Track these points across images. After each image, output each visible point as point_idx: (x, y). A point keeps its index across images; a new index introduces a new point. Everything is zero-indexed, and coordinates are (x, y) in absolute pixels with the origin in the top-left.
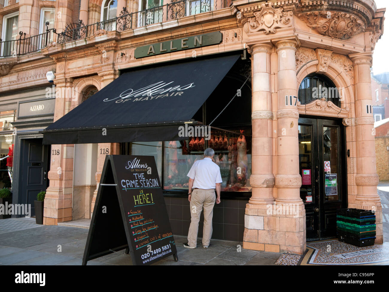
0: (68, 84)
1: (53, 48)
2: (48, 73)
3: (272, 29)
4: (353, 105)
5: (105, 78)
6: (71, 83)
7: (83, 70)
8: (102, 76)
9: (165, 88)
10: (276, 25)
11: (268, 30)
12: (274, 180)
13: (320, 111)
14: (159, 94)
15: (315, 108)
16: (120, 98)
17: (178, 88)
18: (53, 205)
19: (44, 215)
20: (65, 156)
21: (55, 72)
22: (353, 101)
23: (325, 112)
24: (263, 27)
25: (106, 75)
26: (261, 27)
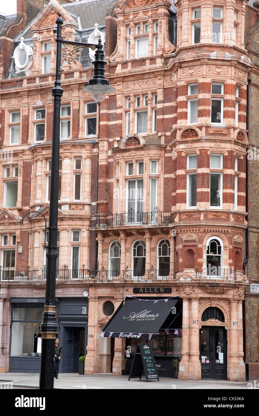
0: (97, 300)
1: (89, 281)
2: (85, 292)
3: (189, 293)
4: (229, 321)
5: (118, 300)
6: (98, 299)
7: (105, 294)
8: (117, 299)
9: (148, 314)
10: (190, 292)
11: (187, 293)
12: (189, 352)
13: (212, 324)
14: (146, 318)
15: (209, 323)
16: (130, 318)
17: (153, 316)
18: (90, 364)
19: (85, 370)
20: (96, 338)
21: (88, 292)
22: (229, 319)
23: (215, 324)
24: (186, 292)
25: (119, 299)
26: (185, 292)
